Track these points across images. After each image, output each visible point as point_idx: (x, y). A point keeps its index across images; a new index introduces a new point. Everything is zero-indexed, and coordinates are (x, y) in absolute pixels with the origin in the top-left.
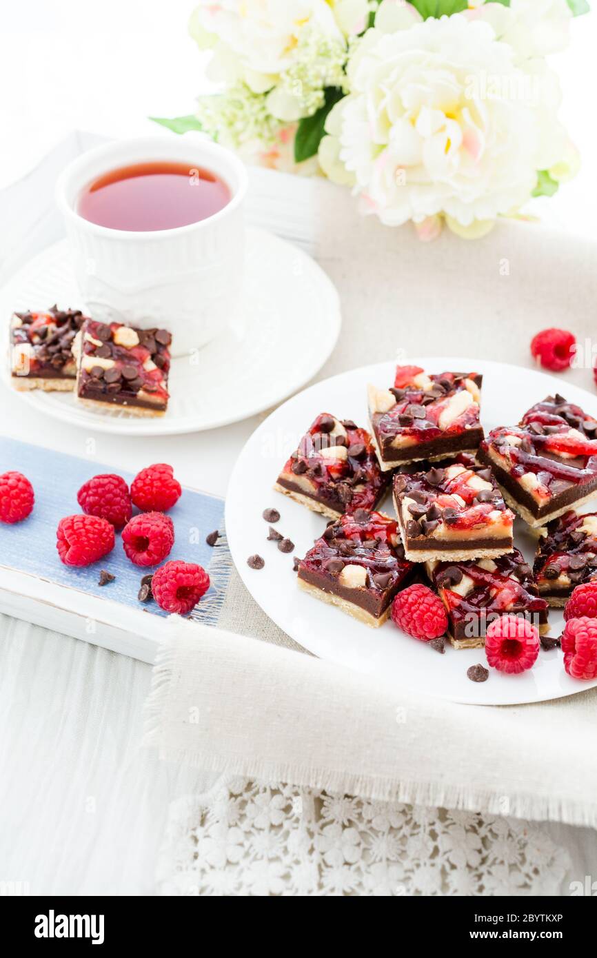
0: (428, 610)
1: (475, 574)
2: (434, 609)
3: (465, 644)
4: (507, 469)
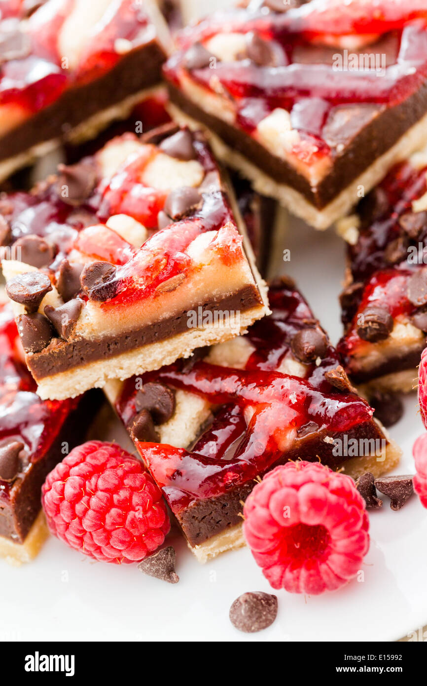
0: (110, 504)
1: (204, 385)
2: (123, 494)
3: (220, 545)
4: (228, 117)
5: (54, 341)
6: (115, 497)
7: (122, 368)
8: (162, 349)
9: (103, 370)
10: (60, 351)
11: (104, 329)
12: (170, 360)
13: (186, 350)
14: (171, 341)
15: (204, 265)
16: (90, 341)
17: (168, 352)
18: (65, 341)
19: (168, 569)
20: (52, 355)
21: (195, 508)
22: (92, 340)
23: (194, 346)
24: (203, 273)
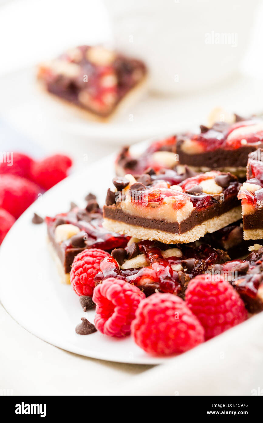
5: (114, 204)
7: (130, 231)
8: (144, 232)
9: (124, 228)
10: (113, 210)
11: (129, 210)
12: (145, 238)
13: (151, 238)
14: (148, 230)
17: (146, 234)
18: (116, 206)
19: (85, 304)
20: (111, 209)
22: (124, 211)
23: (154, 237)
24: (165, 206)
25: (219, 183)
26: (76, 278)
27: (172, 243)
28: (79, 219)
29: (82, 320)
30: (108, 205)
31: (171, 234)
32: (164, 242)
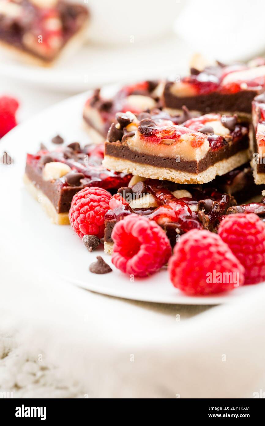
5: (118, 141)
6: (92, 203)
7: (135, 170)
8: (153, 170)
9: (129, 166)
10: (118, 147)
11: (137, 147)
12: (154, 177)
13: (161, 177)
14: (158, 169)
15: (184, 141)
16: (130, 149)
17: (155, 173)
18: (121, 143)
20: (114, 146)
21: (113, 223)
22: (131, 149)
23: (165, 176)
24: (182, 144)
25: (225, 125)
26: (82, 216)
27: (186, 183)
28: (67, 157)
29: (97, 258)
30: (111, 142)
31: (187, 173)
32: (176, 182)
